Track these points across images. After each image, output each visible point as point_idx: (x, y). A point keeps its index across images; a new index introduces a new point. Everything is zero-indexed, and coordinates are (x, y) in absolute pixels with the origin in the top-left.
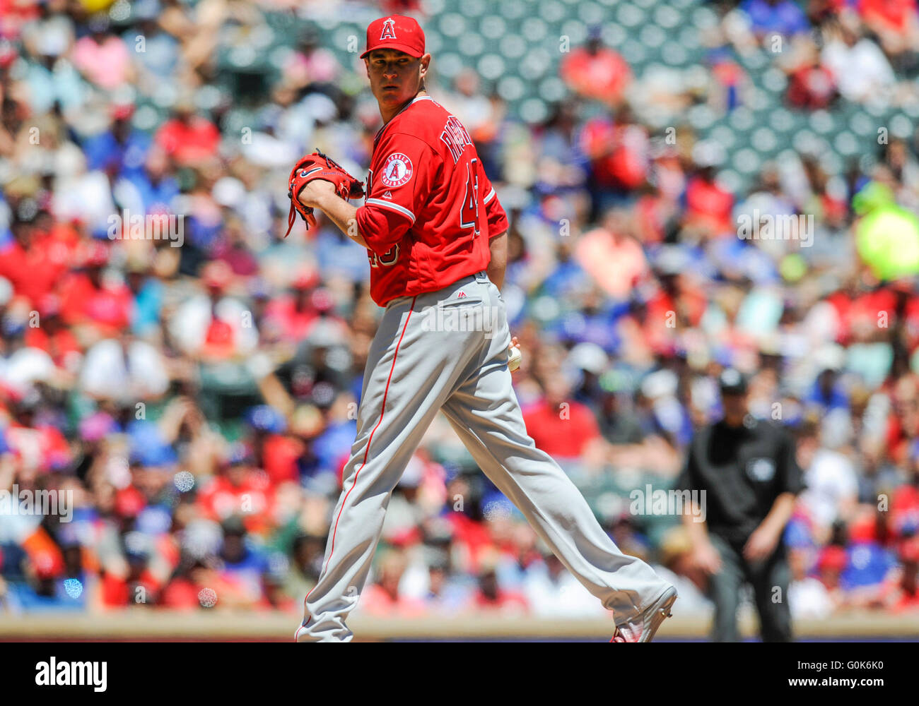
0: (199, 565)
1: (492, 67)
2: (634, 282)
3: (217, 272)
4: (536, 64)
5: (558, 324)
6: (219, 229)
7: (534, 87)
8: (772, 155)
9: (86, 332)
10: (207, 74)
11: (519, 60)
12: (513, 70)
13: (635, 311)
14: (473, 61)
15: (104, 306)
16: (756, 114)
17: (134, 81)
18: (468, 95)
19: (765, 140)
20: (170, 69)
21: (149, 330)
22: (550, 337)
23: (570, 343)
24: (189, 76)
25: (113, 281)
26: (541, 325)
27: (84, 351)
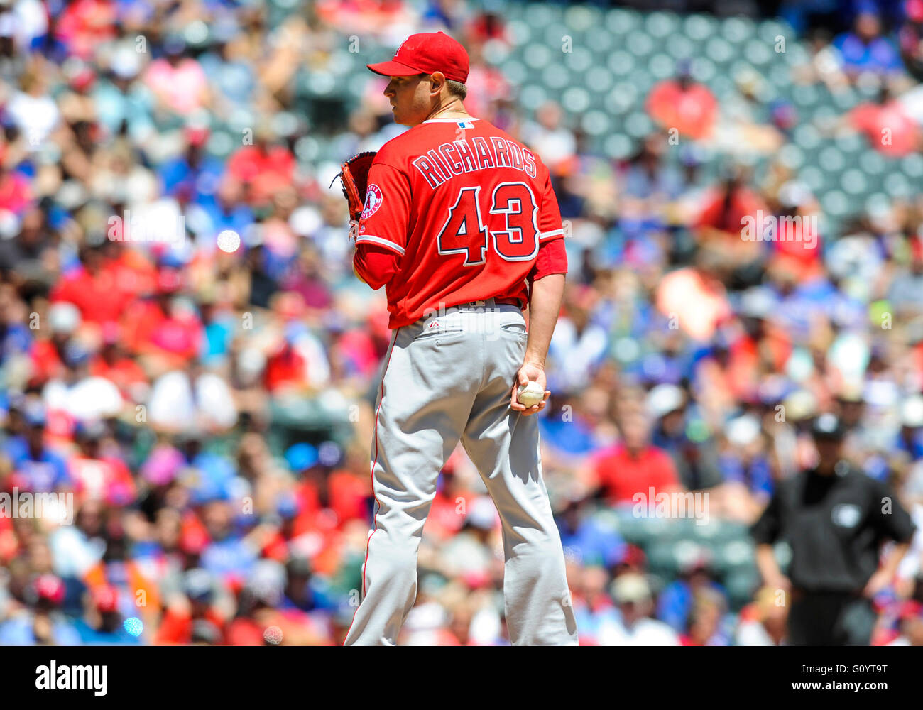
0: (261, 604)
1: (577, 100)
2: (718, 324)
3: (288, 302)
4: (622, 98)
5: (638, 366)
6: (294, 260)
7: (620, 122)
8: (862, 198)
9: (154, 361)
10: (286, 101)
11: (604, 94)
12: (598, 104)
13: (718, 354)
14: (557, 94)
15: (172, 335)
16: (846, 155)
17: (209, 105)
18: (550, 128)
19: (855, 182)
20: (246, 94)
21: (217, 362)
22: (630, 378)
23: (650, 384)
24: (265, 101)
25: (183, 310)
26: (622, 367)
27: (151, 382)
